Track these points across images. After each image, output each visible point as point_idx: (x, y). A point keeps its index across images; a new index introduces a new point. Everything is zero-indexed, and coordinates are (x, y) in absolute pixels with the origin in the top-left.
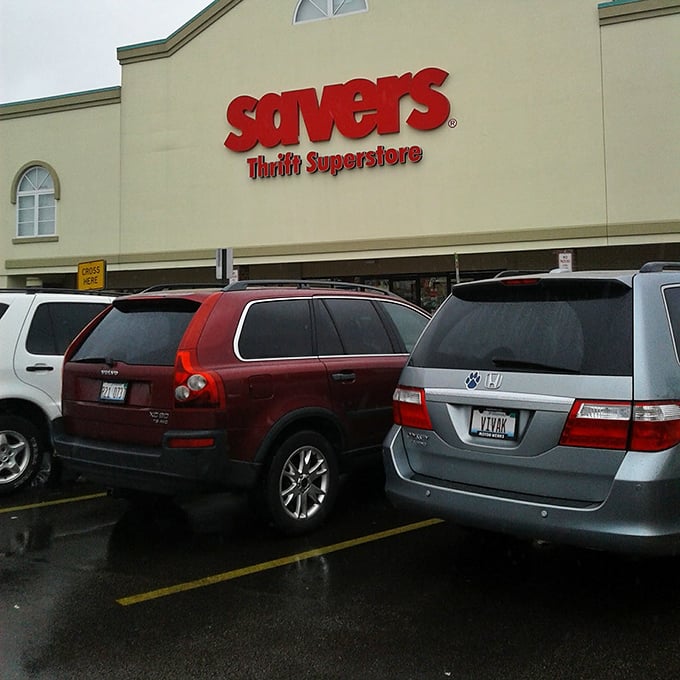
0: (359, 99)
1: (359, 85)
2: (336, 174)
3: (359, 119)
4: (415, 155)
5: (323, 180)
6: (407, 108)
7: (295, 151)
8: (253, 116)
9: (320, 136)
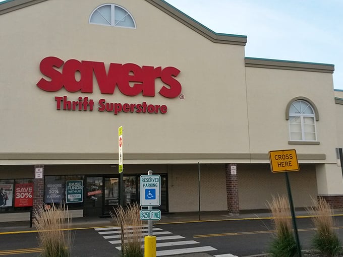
0: (131, 74)
1: (131, 67)
2: (116, 114)
3: (132, 85)
4: (163, 110)
5: (108, 117)
6: (159, 85)
7: (90, 97)
8: (60, 70)
9: (107, 90)
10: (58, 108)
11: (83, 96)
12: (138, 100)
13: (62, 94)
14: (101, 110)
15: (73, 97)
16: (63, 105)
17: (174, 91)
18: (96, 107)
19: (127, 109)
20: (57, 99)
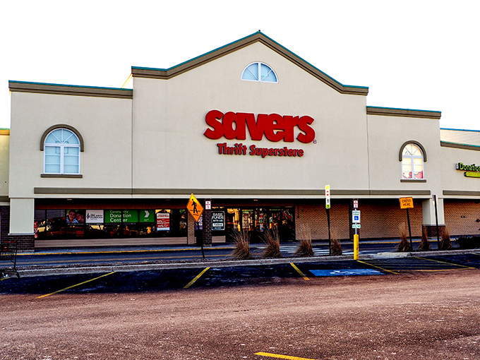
0: (274, 123)
1: (275, 117)
2: (263, 157)
3: (275, 132)
4: (300, 153)
5: (257, 158)
6: (297, 131)
7: (244, 143)
8: (220, 121)
9: (256, 137)
10: (220, 153)
11: (239, 142)
12: (280, 145)
13: (222, 140)
14: (251, 154)
15: (231, 143)
16: (223, 149)
17: (309, 137)
18: (248, 151)
19: (272, 152)
20: (218, 145)
